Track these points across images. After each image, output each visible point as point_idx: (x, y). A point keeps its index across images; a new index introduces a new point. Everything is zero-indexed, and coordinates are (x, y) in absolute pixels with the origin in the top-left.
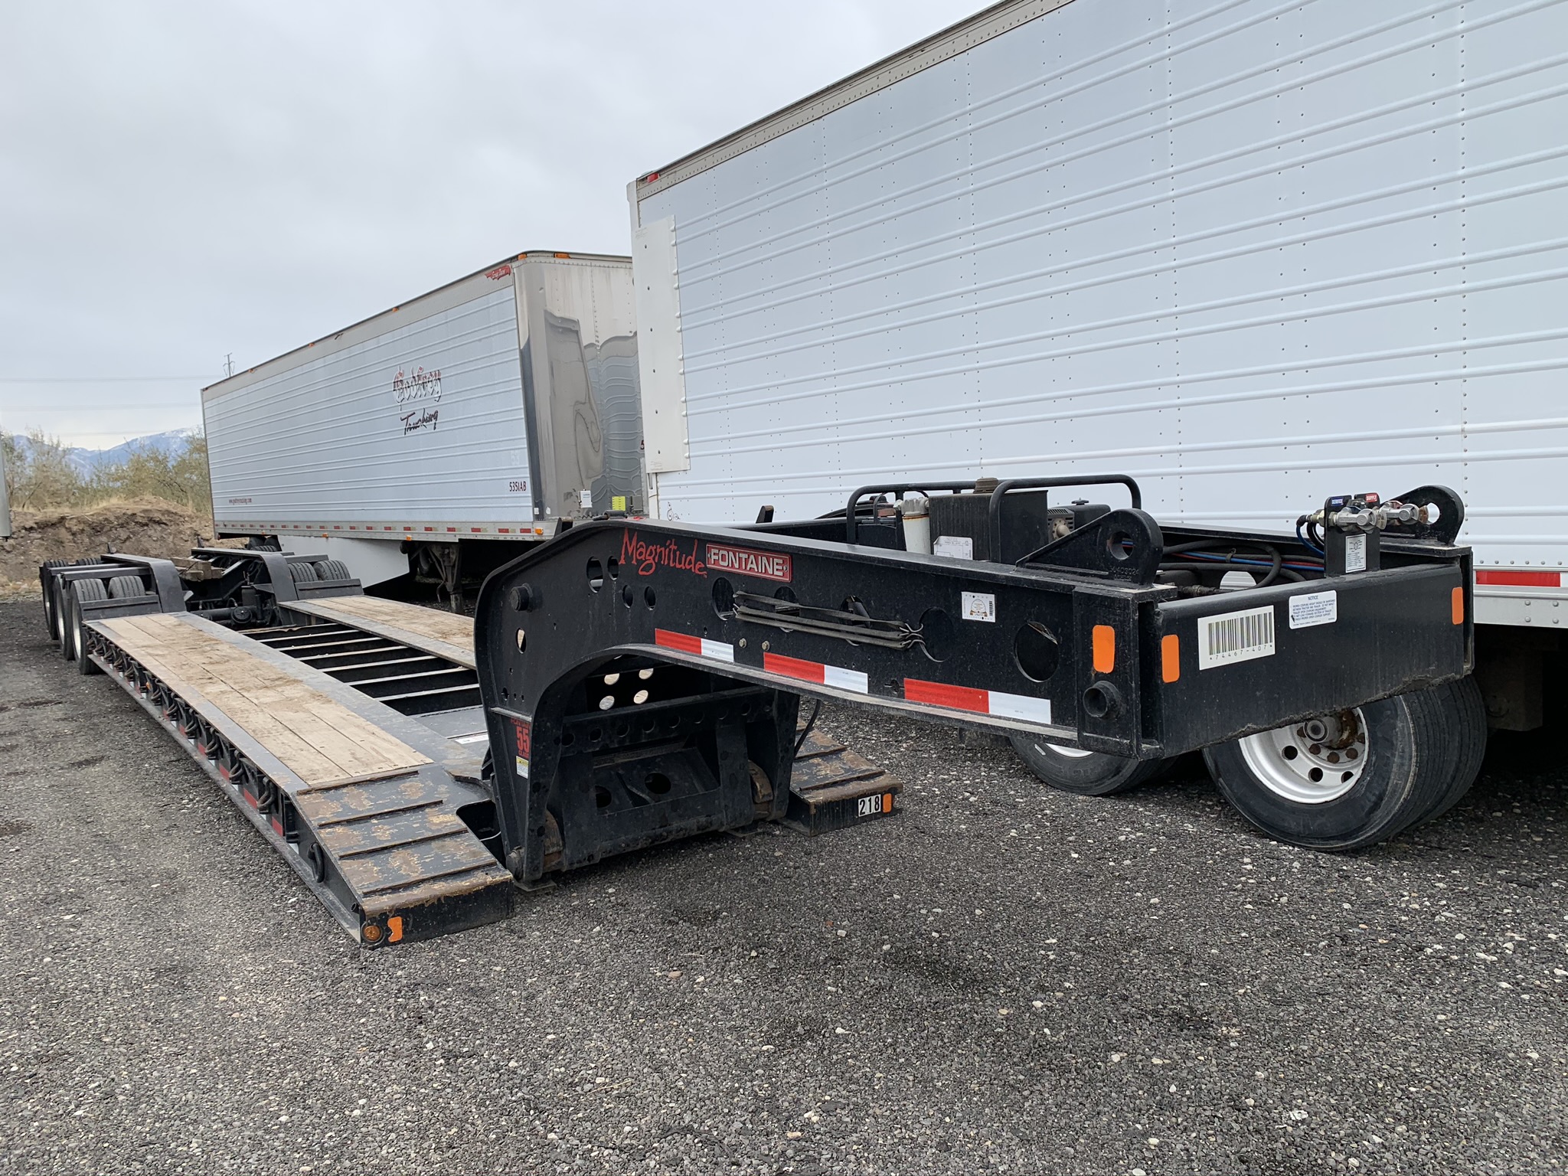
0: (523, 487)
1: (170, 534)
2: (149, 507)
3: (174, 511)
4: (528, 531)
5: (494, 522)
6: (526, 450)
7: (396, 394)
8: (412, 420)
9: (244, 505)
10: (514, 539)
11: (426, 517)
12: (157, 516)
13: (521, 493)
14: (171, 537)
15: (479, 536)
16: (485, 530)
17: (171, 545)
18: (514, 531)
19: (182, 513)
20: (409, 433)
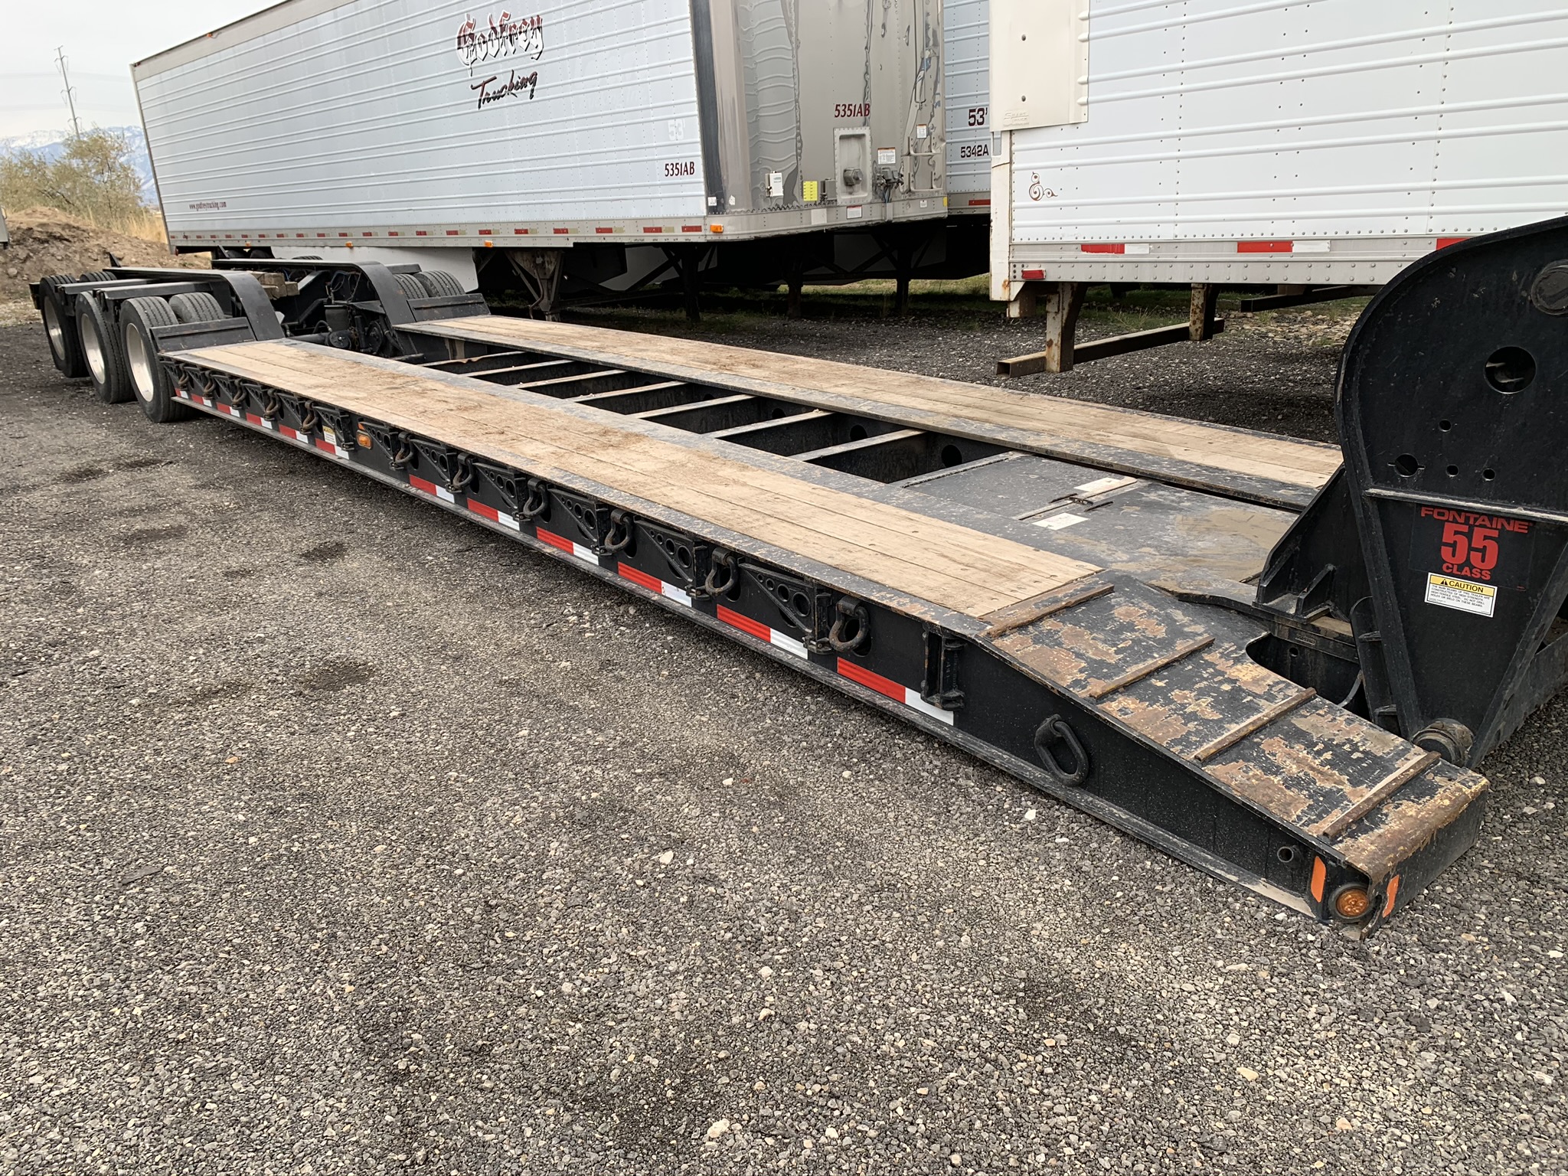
0: (690, 169)
1: (75, 252)
2: (45, 220)
3: (76, 225)
4: (698, 229)
5: (636, 220)
6: (697, 120)
7: (462, 54)
8: (490, 88)
9: (215, 210)
10: (671, 240)
11: (519, 216)
12: (57, 231)
13: (686, 178)
14: (78, 256)
15: (609, 239)
16: (621, 230)
17: (80, 266)
18: (672, 230)
19: (85, 228)
20: (486, 106)
